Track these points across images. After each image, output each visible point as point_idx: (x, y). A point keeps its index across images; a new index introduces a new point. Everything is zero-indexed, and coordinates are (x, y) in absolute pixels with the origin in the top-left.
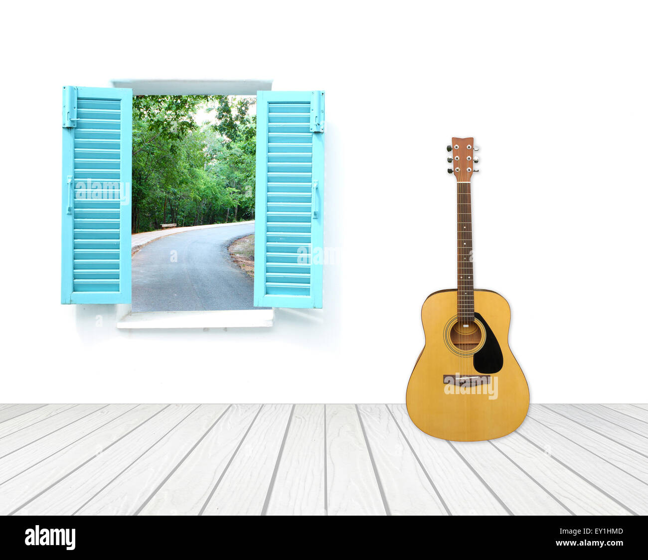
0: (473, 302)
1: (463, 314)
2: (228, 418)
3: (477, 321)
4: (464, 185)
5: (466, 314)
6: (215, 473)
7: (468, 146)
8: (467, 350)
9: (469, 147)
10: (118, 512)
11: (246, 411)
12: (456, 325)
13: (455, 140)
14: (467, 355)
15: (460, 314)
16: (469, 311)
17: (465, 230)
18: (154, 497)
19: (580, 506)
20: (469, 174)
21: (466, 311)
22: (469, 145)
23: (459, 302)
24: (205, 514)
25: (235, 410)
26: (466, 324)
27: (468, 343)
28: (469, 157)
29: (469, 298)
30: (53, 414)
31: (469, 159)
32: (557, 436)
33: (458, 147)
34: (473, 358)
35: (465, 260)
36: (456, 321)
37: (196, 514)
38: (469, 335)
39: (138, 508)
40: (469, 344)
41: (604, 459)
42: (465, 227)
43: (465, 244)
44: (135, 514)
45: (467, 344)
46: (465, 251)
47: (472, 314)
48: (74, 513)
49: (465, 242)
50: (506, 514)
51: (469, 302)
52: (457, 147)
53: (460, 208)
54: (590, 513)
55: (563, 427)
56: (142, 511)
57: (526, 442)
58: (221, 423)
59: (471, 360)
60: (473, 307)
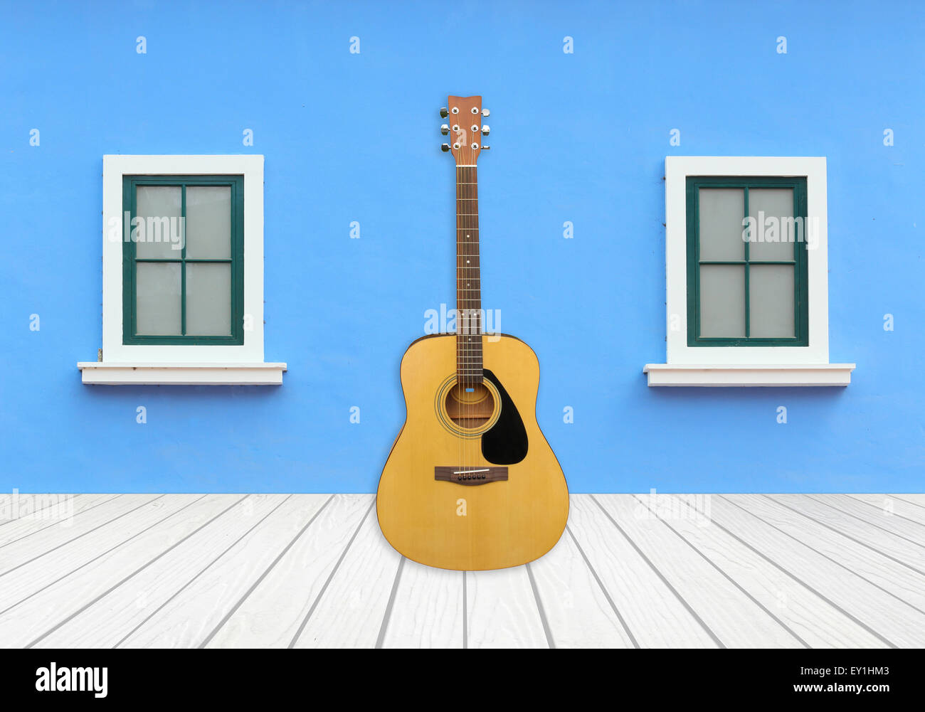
0: (480, 353)
1: (466, 372)
2: (329, 513)
3: (487, 383)
4: (467, 171)
5: (470, 372)
6: (311, 590)
7: (472, 110)
8: (471, 427)
9: (475, 111)
10: (176, 643)
11: (354, 504)
12: (455, 389)
13: (454, 100)
14: (471, 435)
15: (461, 372)
16: (475, 366)
17: (468, 240)
18: (227, 623)
19: (818, 636)
20: (474, 155)
21: (470, 366)
22: (475, 108)
23: (459, 354)
24: (298, 646)
25: (340, 501)
26: (470, 387)
27: (473, 416)
28: (475, 126)
29: (474, 346)
30: (87, 507)
31: (475, 129)
32: (785, 538)
33: (458, 111)
34: (481, 439)
35: (469, 288)
36: (454, 382)
37: (285, 646)
38: (475, 405)
39: (205, 638)
40: (475, 419)
41: (850, 571)
42: (468, 236)
43: (468, 262)
44: (201, 645)
45: (471, 419)
46: (468, 274)
47: (479, 372)
48: (118, 645)
49: (468, 259)
50: (714, 646)
51: (474, 354)
52: (455, 111)
53: (460, 206)
54: (831, 645)
55: (794, 526)
56: (210, 642)
57: (742, 546)
58: (320, 519)
59: (477, 444)
60: (481, 360)
